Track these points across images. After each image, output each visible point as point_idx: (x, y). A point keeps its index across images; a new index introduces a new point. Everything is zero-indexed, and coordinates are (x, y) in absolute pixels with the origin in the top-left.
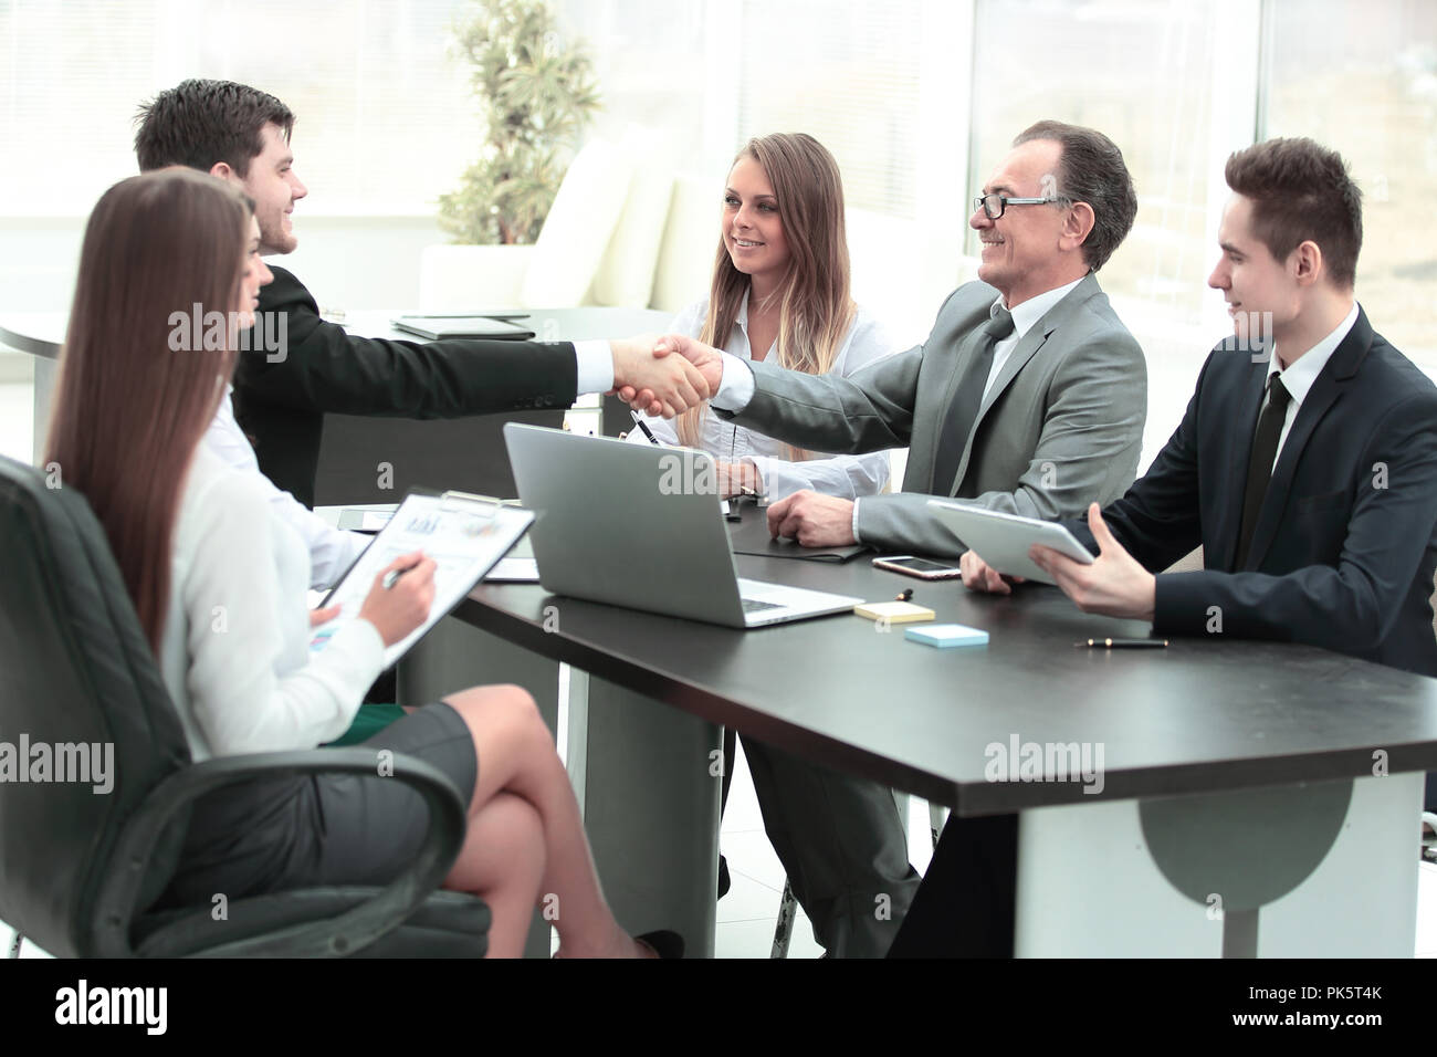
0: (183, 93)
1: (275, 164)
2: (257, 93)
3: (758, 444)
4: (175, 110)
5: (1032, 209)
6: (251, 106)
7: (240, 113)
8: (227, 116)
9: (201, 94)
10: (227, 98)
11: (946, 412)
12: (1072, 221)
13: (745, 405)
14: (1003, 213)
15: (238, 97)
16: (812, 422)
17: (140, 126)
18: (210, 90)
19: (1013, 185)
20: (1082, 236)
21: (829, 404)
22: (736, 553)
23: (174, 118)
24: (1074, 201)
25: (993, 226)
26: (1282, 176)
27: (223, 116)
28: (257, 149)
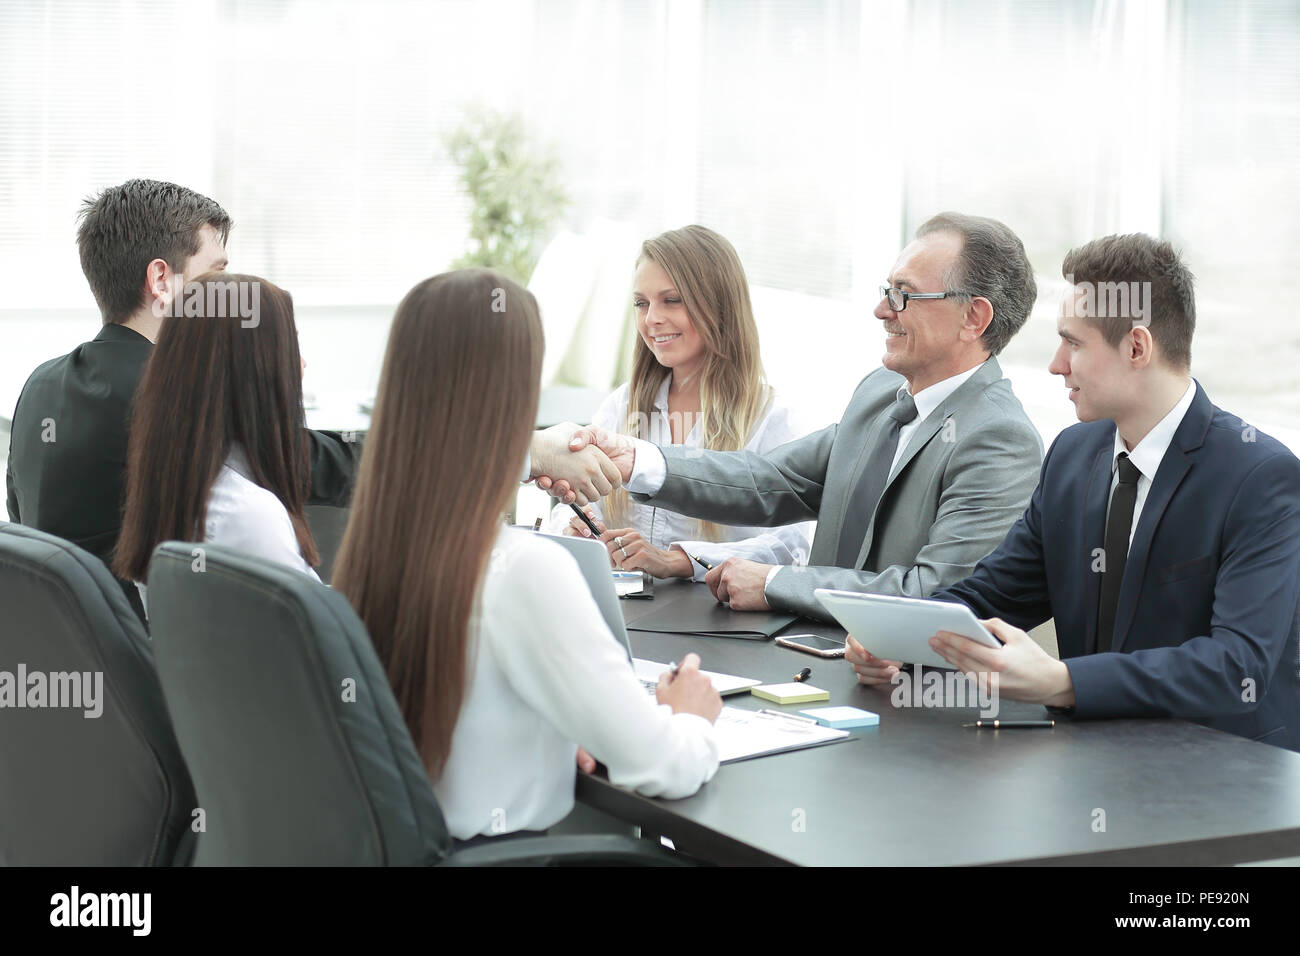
0: (127, 191)
1: (211, 263)
2: (197, 196)
3: (676, 523)
4: (118, 206)
5: (933, 304)
6: (191, 208)
7: (180, 213)
8: (168, 214)
9: (144, 192)
10: (168, 198)
11: (852, 490)
12: (972, 314)
13: (658, 489)
14: (905, 308)
15: (179, 198)
16: (725, 500)
17: (82, 220)
18: (153, 190)
19: (915, 280)
20: (982, 328)
21: (741, 483)
22: (628, 630)
23: (116, 214)
24: (973, 295)
25: (896, 317)
26: (1112, 269)
27: (163, 214)
28: (194, 250)
